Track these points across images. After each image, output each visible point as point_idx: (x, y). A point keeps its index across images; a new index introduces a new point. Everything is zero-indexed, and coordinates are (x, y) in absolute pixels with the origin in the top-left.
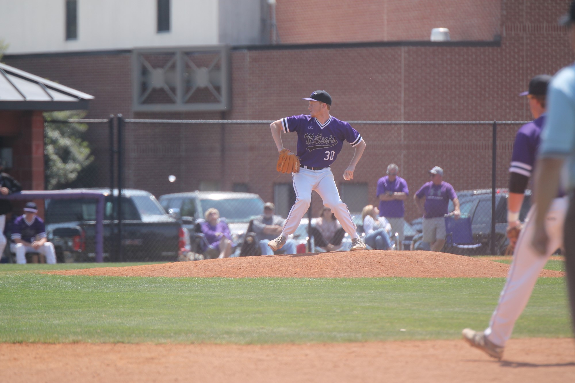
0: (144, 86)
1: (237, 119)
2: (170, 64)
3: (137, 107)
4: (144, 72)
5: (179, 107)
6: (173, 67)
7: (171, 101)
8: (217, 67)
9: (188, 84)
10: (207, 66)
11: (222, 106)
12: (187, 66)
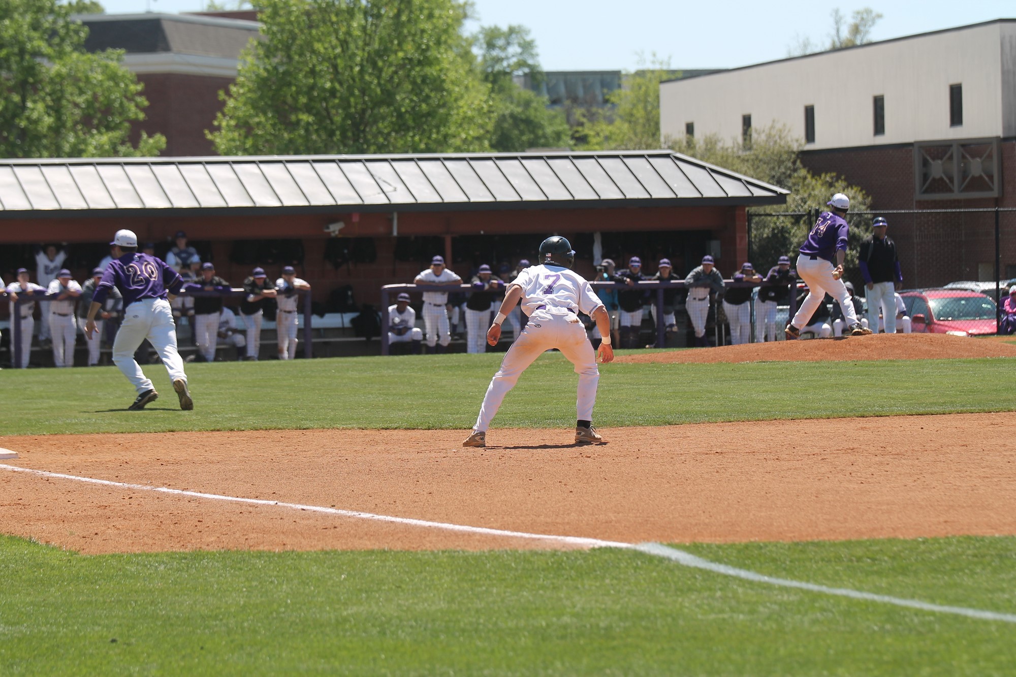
0: (925, 176)
1: (1008, 207)
2: (947, 155)
3: (918, 196)
4: (925, 163)
5: (956, 195)
6: (951, 158)
7: (950, 190)
8: (990, 156)
9: (964, 174)
10: (980, 157)
11: (995, 194)
12: (964, 157)
